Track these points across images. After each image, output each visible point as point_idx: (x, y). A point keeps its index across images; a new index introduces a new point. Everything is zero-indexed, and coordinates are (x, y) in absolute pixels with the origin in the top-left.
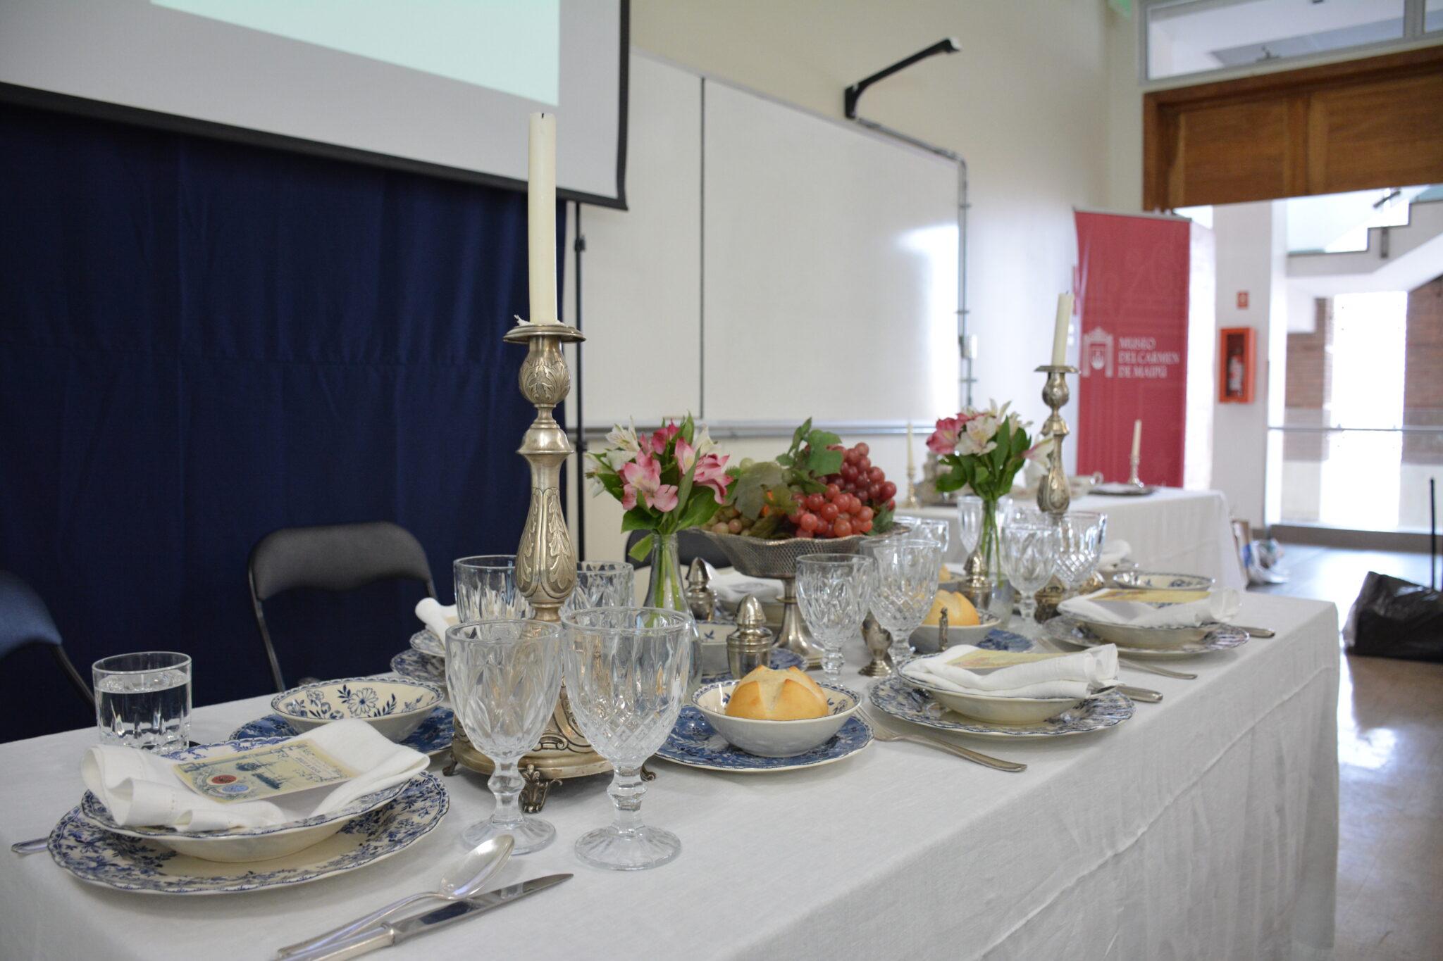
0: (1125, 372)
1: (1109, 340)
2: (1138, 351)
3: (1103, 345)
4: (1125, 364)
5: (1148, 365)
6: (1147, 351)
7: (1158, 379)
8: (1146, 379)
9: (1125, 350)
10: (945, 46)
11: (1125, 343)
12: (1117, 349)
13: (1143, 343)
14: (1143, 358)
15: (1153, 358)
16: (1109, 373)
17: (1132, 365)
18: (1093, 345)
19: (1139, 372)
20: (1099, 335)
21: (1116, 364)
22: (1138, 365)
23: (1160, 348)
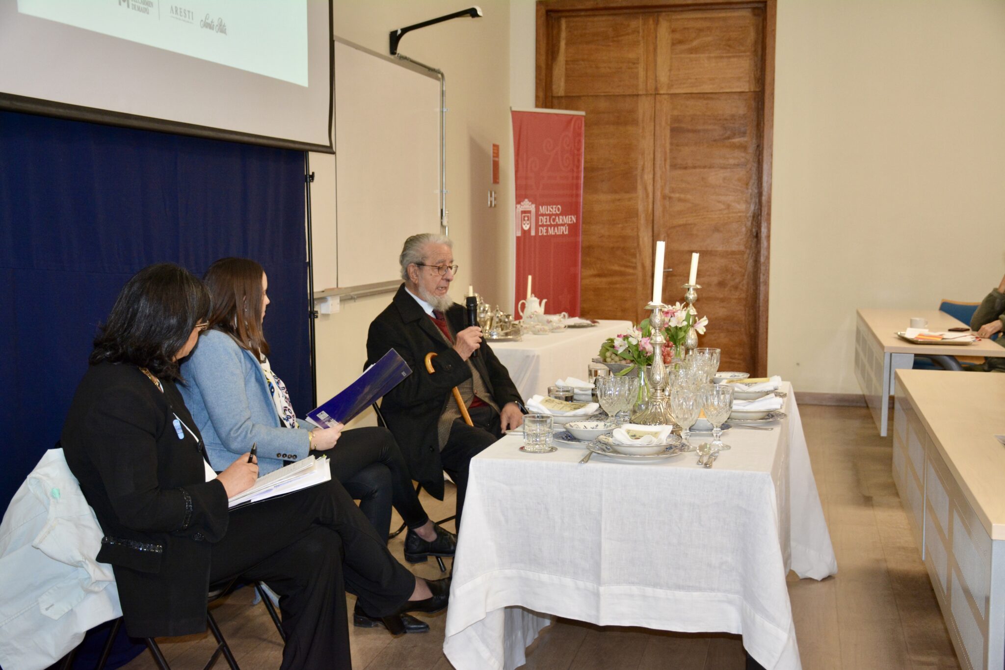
0: (543, 231)
1: (532, 208)
2: (550, 215)
3: (529, 212)
4: (543, 226)
5: (557, 225)
6: (556, 215)
7: (563, 235)
8: (556, 236)
9: (543, 215)
10: (473, 13)
11: (543, 210)
12: (538, 214)
13: (554, 209)
14: (554, 220)
15: (560, 220)
16: (533, 233)
17: (547, 226)
18: (523, 212)
19: (551, 231)
20: (527, 205)
21: (537, 226)
22: (551, 226)
23: (564, 213)
